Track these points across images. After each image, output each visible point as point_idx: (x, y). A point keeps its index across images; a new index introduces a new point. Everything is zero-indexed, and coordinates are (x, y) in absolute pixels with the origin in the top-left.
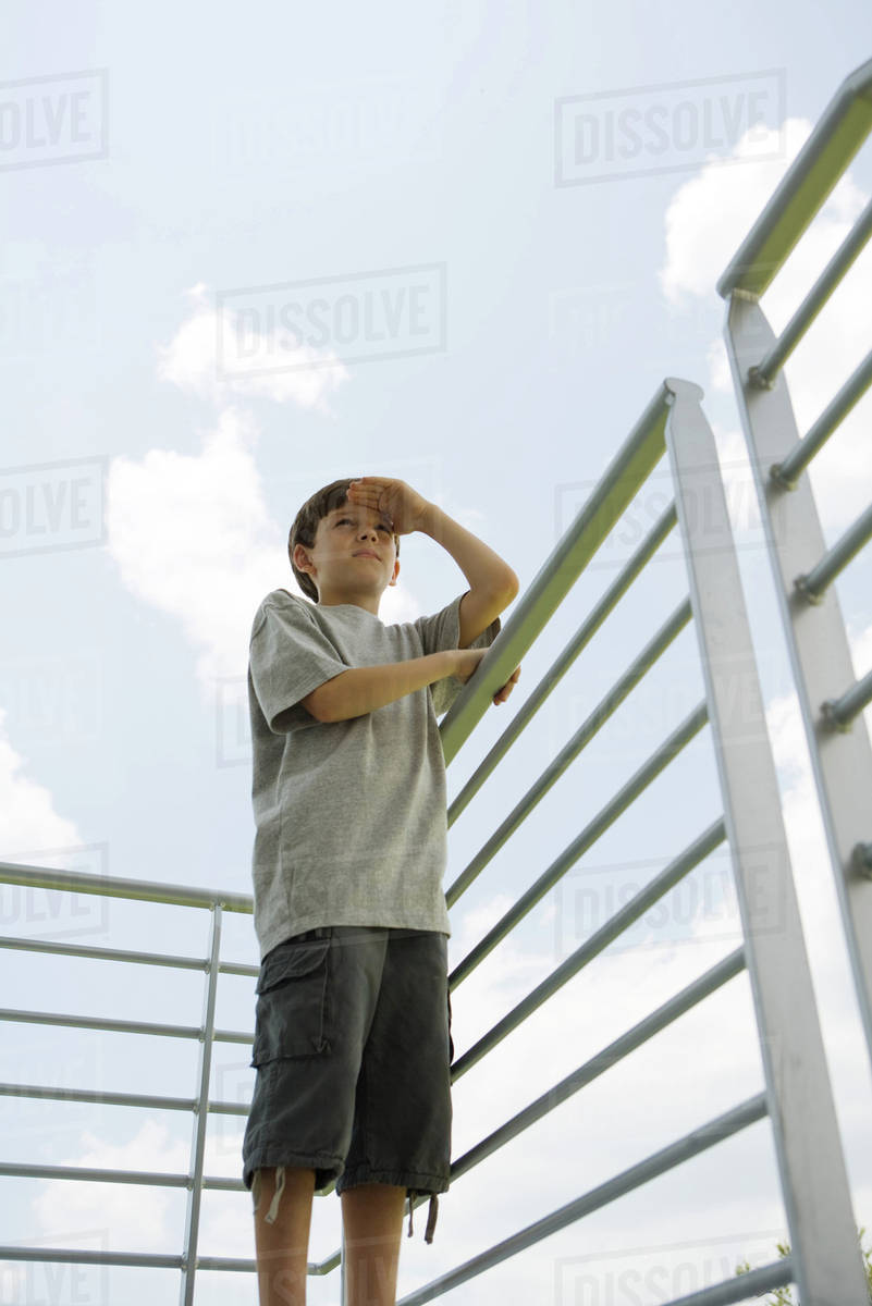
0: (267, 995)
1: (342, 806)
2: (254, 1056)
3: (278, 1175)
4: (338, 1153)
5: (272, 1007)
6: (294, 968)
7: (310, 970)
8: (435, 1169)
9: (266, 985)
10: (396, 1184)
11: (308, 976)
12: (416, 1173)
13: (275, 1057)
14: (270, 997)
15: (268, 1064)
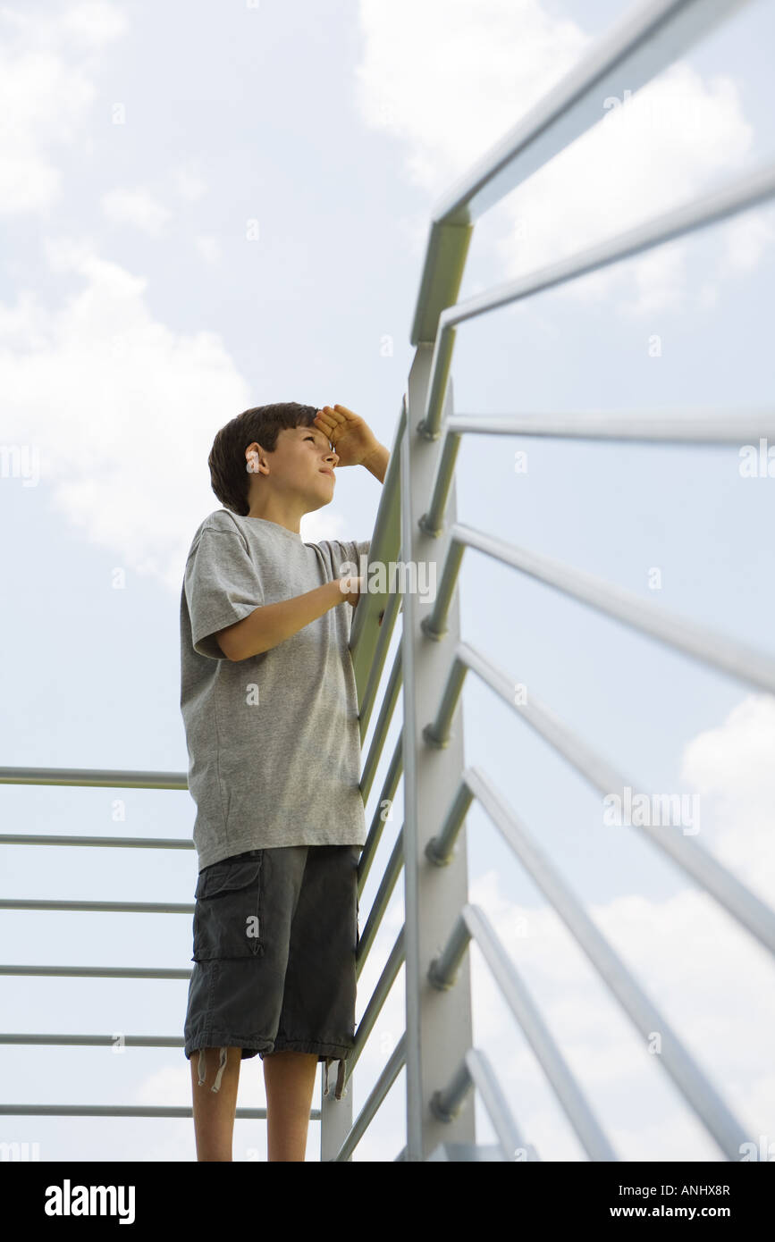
0: (207, 902)
1: (271, 739)
2: (195, 952)
3: (221, 1055)
4: (270, 1036)
5: (212, 913)
6: (231, 882)
7: (246, 884)
8: (340, 1041)
9: (207, 893)
10: (307, 1052)
11: (244, 890)
12: (323, 1043)
13: (216, 955)
14: (210, 904)
15: (210, 961)
